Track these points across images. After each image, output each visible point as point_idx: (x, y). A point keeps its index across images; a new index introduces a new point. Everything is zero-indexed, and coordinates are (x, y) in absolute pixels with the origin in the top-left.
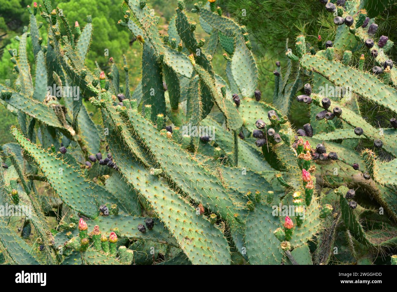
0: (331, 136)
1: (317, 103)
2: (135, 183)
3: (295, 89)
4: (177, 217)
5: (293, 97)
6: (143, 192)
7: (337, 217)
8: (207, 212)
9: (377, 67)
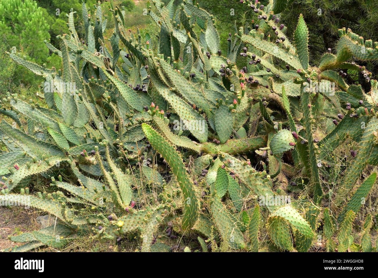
0: (257, 73)
1: (249, 57)
2: (163, 94)
3: (239, 49)
4: (183, 111)
5: (238, 54)
6: (167, 99)
7: (259, 114)
8: (197, 109)
9: (278, 40)
